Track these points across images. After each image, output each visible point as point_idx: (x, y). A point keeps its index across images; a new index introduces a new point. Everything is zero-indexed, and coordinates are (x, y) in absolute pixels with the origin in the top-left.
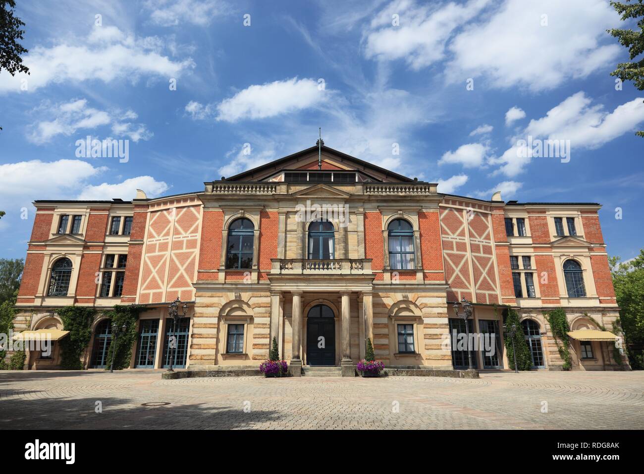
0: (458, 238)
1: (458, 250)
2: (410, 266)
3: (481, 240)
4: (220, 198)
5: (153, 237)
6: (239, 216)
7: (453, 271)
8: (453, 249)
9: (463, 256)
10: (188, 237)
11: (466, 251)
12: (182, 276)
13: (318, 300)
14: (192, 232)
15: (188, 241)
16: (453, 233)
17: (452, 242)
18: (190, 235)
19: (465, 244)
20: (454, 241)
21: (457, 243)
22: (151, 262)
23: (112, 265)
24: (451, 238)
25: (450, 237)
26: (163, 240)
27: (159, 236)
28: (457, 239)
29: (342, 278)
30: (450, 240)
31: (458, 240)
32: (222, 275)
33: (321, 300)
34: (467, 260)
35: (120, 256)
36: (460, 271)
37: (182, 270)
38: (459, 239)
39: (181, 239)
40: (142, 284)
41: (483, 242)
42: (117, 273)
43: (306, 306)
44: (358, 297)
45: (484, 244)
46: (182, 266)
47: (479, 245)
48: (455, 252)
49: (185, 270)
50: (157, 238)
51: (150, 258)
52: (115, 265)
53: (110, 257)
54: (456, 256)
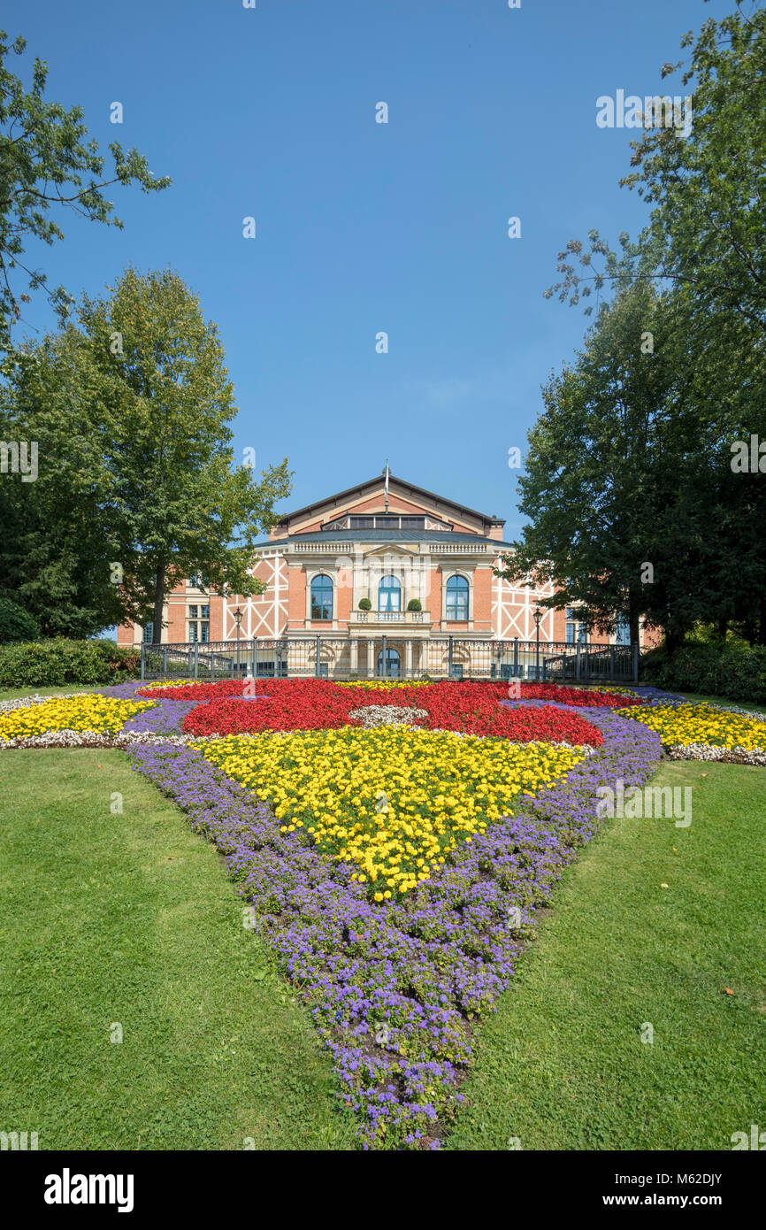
1: (516, 602)
2: (461, 617)
3: (539, 592)
4: (301, 557)
6: (318, 573)
7: (510, 621)
8: (511, 601)
9: (520, 608)
11: (524, 602)
12: (263, 626)
16: (513, 586)
17: (511, 595)
19: (524, 596)
20: (514, 593)
21: (516, 596)
22: (232, 612)
23: (196, 616)
25: (510, 589)
29: (405, 626)
30: (509, 592)
31: (517, 593)
32: (308, 624)
34: (524, 612)
35: (203, 608)
36: (516, 622)
37: (263, 620)
38: (519, 591)
40: (228, 632)
42: (202, 622)
43: (378, 649)
44: (419, 643)
45: (542, 595)
46: (263, 616)
47: (537, 597)
48: (513, 604)
49: (266, 620)
51: (230, 608)
52: (199, 615)
53: (194, 608)
54: (515, 607)
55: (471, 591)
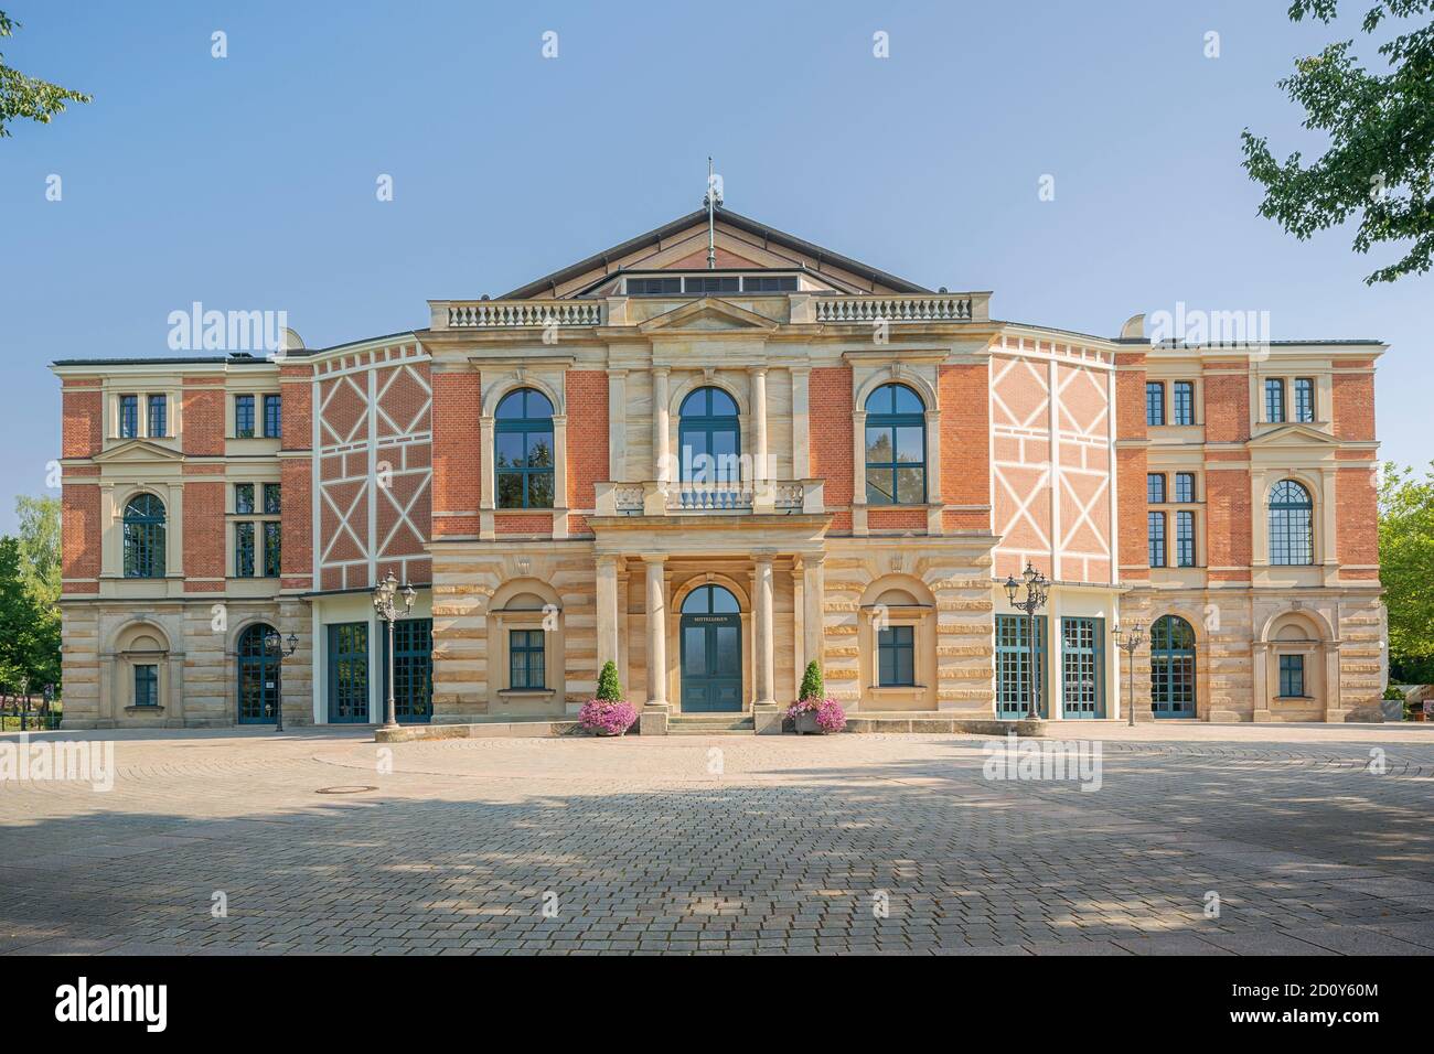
0: (1032, 430)
1: (1028, 460)
3: (1085, 435)
4: (467, 340)
5: (333, 442)
6: (515, 382)
7: (1015, 508)
8: (1016, 459)
9: (1041, 473)
10: (410, 439)
11: (1050, 462)
13: (703, 576)
14: (417, 429)
15: (409, 448)
16: (1021, 420)
17: (1016, 442)
18: (413, 436)
19: (1049, 445)
20: (1022, 437)
21: (1028, 443)
22: (334, 500)
23: (251, 508)
24: (1016, 432)
25: (1012, 428)
26: (355, 447)
27: (344, 438)
28: (1028, 433)
30: (1012, 435)
31: (1030, 437)
33: (709, 576)
34: (1049, 482)
35: (267, 486)
36: (1031, 509)
37: (404, 515)
38: (1035, 434)
39: (395, 444)
40: (323, 547)
41: (1089, 440)
42: (265, 524)
43: (677, 590)
44: (793, 569)
45: (1092, 444)
46: (404, 506)
47: (1080, 447)
48: (1022, 464)
49: (411, 514)
50: (342, 445)
51: (328, 488)
52: (258, 506)
53: (244, 489)
54: (1024, 473)
55: (934, 427)
